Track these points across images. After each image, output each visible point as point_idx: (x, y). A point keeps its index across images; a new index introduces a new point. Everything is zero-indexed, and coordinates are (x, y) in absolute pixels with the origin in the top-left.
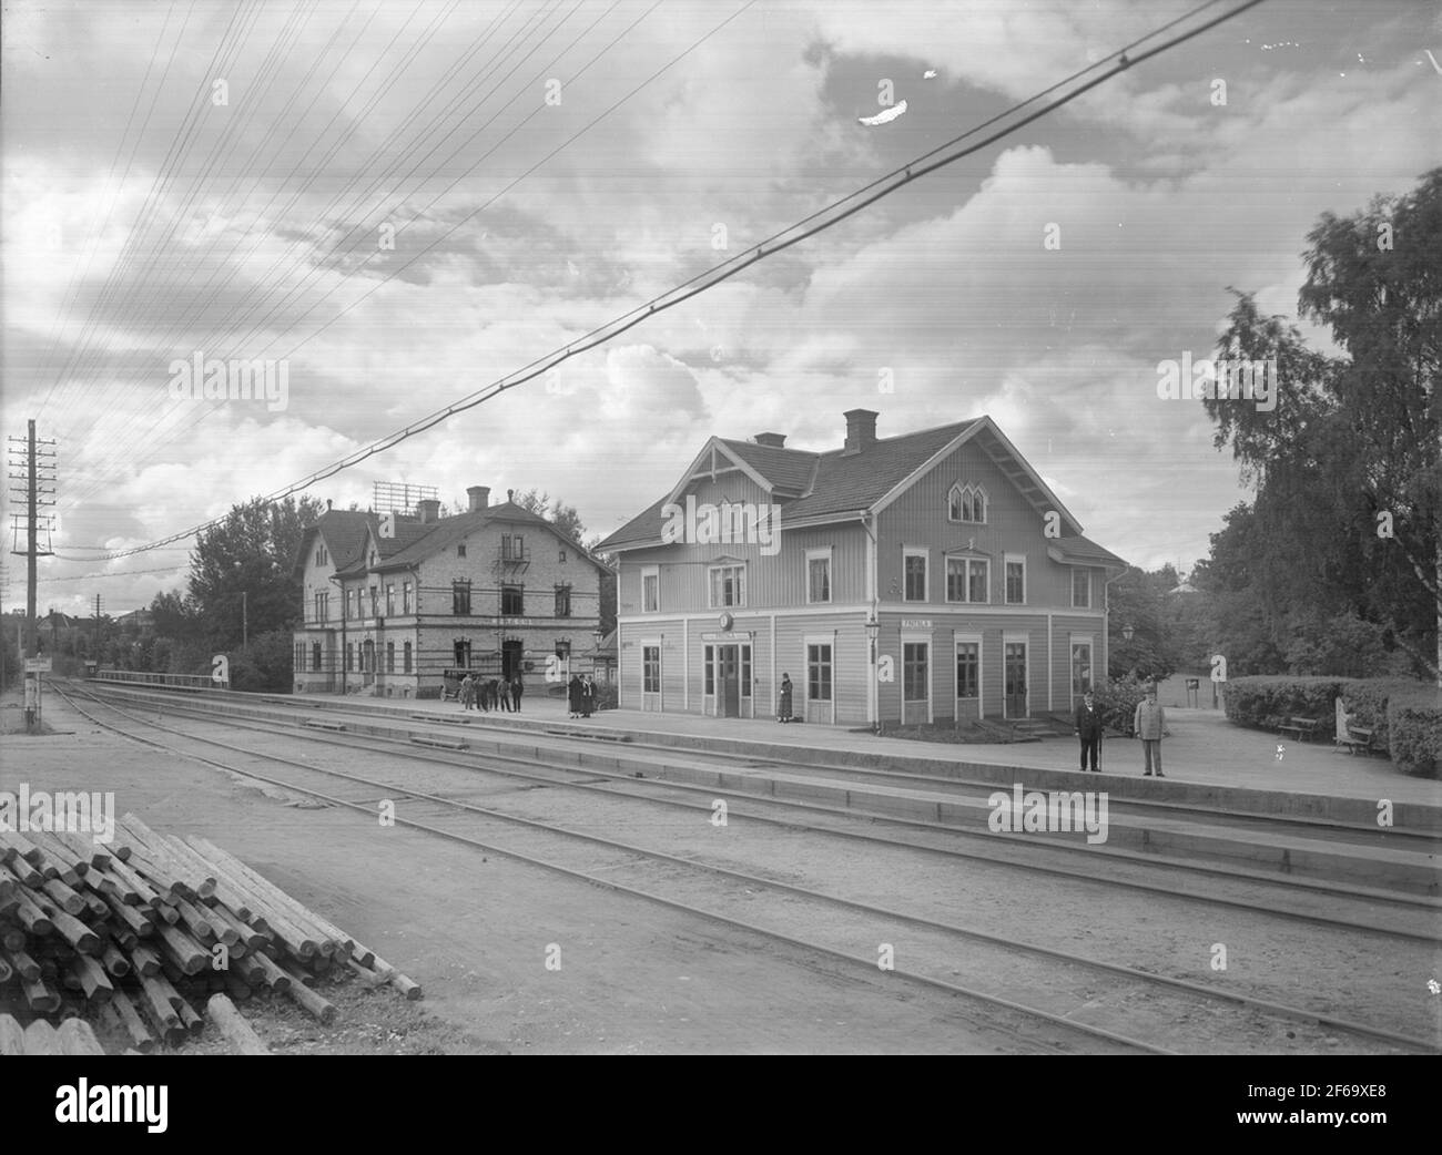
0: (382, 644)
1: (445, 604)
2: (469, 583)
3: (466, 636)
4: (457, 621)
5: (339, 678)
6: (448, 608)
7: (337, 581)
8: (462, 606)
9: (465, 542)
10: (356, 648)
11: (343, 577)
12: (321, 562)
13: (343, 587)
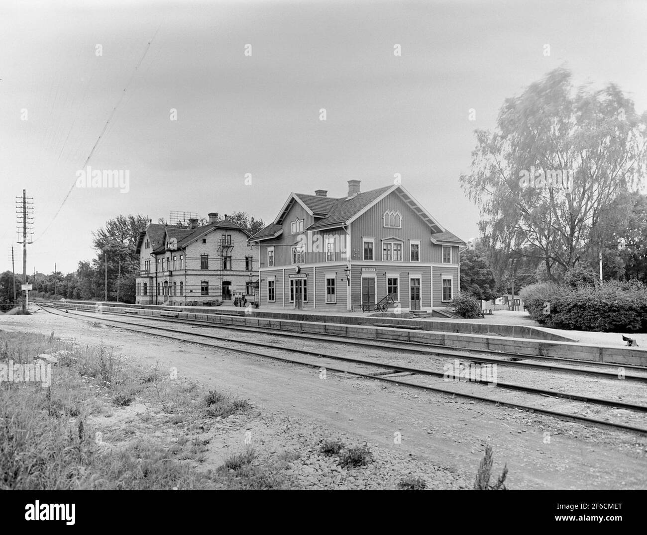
0: (171, 283)
1: (197, 265)
2: (208, 256)
3: (206, 279)
4: (202, 272)
5: (155, 298)
6: (199, 267)
7: (154, 255)
8: (204, 266)
9: (205, 238)
10: (161, 285)
11: (156, 253)
12: (147, 246)
13: (156, 258)
